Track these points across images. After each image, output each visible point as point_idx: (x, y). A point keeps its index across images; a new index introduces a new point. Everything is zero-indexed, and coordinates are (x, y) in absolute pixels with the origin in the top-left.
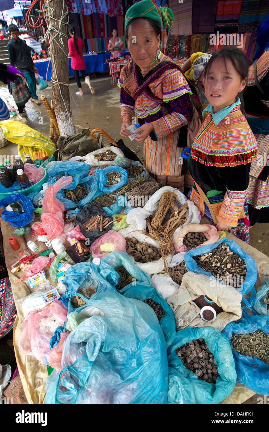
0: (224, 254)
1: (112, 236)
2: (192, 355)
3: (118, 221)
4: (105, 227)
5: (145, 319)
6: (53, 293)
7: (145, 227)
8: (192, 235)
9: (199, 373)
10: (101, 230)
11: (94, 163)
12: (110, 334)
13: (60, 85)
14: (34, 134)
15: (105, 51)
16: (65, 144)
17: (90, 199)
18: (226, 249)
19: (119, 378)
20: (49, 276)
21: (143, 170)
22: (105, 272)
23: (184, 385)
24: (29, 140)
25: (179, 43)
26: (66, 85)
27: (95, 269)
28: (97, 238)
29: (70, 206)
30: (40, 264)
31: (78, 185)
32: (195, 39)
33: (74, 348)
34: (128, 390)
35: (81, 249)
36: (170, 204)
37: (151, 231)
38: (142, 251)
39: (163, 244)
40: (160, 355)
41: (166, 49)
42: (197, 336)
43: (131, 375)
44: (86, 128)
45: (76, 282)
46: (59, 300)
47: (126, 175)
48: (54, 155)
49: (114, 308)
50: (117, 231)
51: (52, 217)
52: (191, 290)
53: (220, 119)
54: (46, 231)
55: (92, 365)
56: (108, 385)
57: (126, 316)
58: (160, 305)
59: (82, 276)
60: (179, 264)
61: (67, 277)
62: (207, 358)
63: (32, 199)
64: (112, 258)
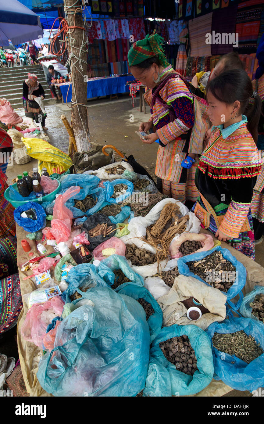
0: (217, 261)
1: (114, 242)
2: (174, 349)
3: (121, 229)
4: (108, 234)
5: (131, 311)
6: (55, 289)
7: (145, 235)
8: (189, 243)
9: (179, 366)
10: (104, 236)
11: (104, 176)
12: (98, 322)
13: (78, 105)
14: (53, 150)
15: (127, 74)
16: (80, 159)
17: (97, 209)
18: (219, 257)
19: (103, 361)
20: (54, 275)
21: (149, 183)
22: (103, 272)
23: (161, 372)
24: (49, 156)
25: (198, 65)
26: (84, 105)
27: (94, 270)
28: (100, 243)
29: (78, 214)
30: (46, 264)
31: (88, 196)
32: (214, 60)
33: (67, 333)
34: (109, 372)
35: (84, 252)
36: (171, 215)
37: (149, 238)
38: (139, 256)
39: (159, 251)
40: (141, 343)
41: (186, 70)
42: (181, 332)
43: (114, 359)
44: (100, 145)
45: (76, 281)
46: (60, 296)
47: (132, 187)
48: (70, 169)
49: (103, 299)
50: (119, 238)
51: (61, 222)
52: (180, 291)
53: (228, 134)
54: (54, 236)
55: (80, 347)
56: (92, 367)
57: (114, 307)
58: (151, 304)
59: (83, 276)
60: (172, 268)
61: (69, 277)
62: (189, 353)
63: (45, 207)
64: (110, 261)
